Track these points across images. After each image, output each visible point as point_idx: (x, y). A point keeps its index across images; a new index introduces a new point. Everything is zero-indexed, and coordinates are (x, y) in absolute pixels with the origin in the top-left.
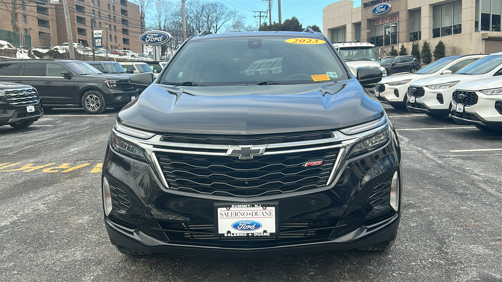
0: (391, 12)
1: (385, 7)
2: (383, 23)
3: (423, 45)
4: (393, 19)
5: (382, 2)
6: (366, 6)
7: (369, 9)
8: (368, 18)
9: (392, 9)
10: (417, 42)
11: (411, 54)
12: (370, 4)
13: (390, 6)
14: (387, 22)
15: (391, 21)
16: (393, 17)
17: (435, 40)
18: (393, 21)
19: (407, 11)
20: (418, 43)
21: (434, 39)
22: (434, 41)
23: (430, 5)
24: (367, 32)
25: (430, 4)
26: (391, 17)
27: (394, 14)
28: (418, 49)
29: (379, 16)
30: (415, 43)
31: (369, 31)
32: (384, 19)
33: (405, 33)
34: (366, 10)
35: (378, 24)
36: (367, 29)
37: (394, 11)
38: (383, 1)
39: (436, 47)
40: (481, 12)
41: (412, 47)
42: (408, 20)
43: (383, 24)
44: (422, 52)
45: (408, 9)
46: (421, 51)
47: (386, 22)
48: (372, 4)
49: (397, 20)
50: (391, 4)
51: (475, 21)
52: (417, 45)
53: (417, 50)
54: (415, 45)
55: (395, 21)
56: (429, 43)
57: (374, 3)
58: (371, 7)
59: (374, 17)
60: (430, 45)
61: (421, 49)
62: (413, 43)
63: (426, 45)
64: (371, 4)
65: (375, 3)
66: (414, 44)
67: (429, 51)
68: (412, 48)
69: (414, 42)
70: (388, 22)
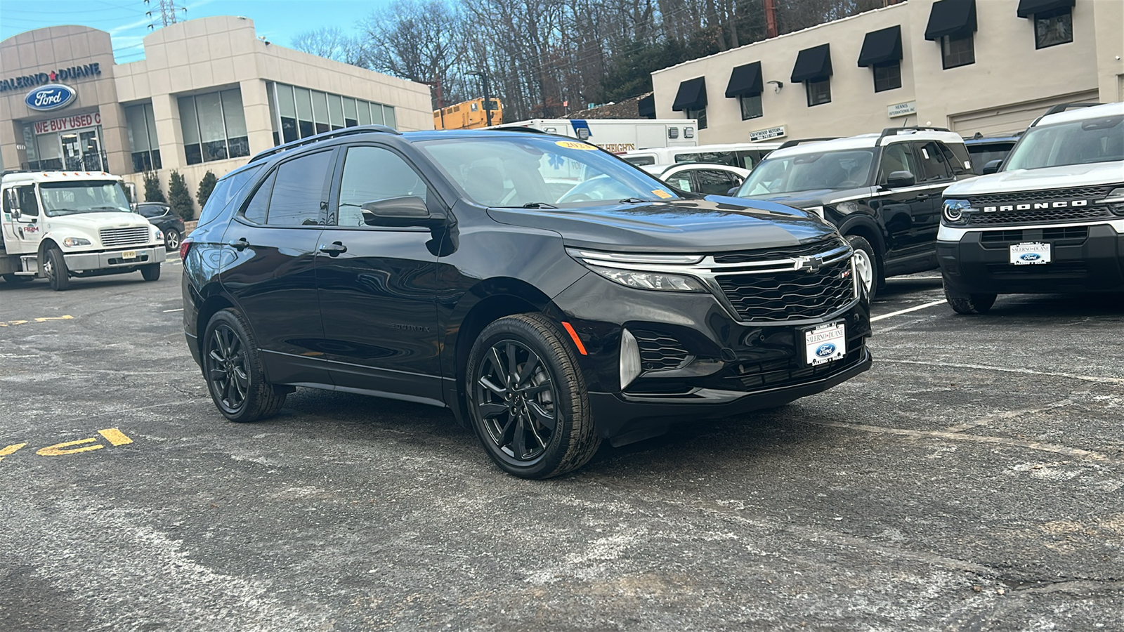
0: (76, 106)
1: (60, 93)
2: (57, 130)
3: (171, 179)
4: (80, 121)
5: (50, 82)
6: (5, 87)
7: (14, 96)
8: (15, 118)
9: (78, 100)
10: (155, 174)
11: (145, 199)
12: (16, 84)
13: (73, 92)
14: (67, 129)
15: (77, 125)
16: (82, 117)
17: (196, 169)
18: (81, 126)
19: (118, 104)
20: (157, 176)
21: (193, 167)
22: (194, 171)
23: (170, 94)
24: (19, 150)
25: (171, 92)
26: (75, 117)
27: (84, 111)
28: (159, 189)
29: (48, 114)
30: (149, 175)
31: (23, 147)
32: (58, 120)
33: (122, 153)
34: (7, 98)
35: (43, 132)
36: (17, 144)
37: (85, 102)
38: (53, 80)
39: (201, 184)
40: (281, 114)
41: (144, 183)
42: (122, 125)
43: (56, 133)
44: (170, 194)
45: (120, 101)
46: (167, 194)
47: (63, 129)
48: (23, 84)
49: (92, 125)
50: (74, 86)
51: (272, 133)
52: (157, 181)
53: (158, 191)
54: (151, 180)
55: (87, 126)
56: (183, 176)
57: (27, 81)
58: (19, 91)
59: (32, 114)
60: (185, 179)
61: (166, 188)
62: (145, 175)
63: (177, 180)
64: (19, 84)
65: (30, 82)
66: (148, 177)
67: (186, 192)
68: (146, 188)
69: (147, 174)
70: (69, 127)
